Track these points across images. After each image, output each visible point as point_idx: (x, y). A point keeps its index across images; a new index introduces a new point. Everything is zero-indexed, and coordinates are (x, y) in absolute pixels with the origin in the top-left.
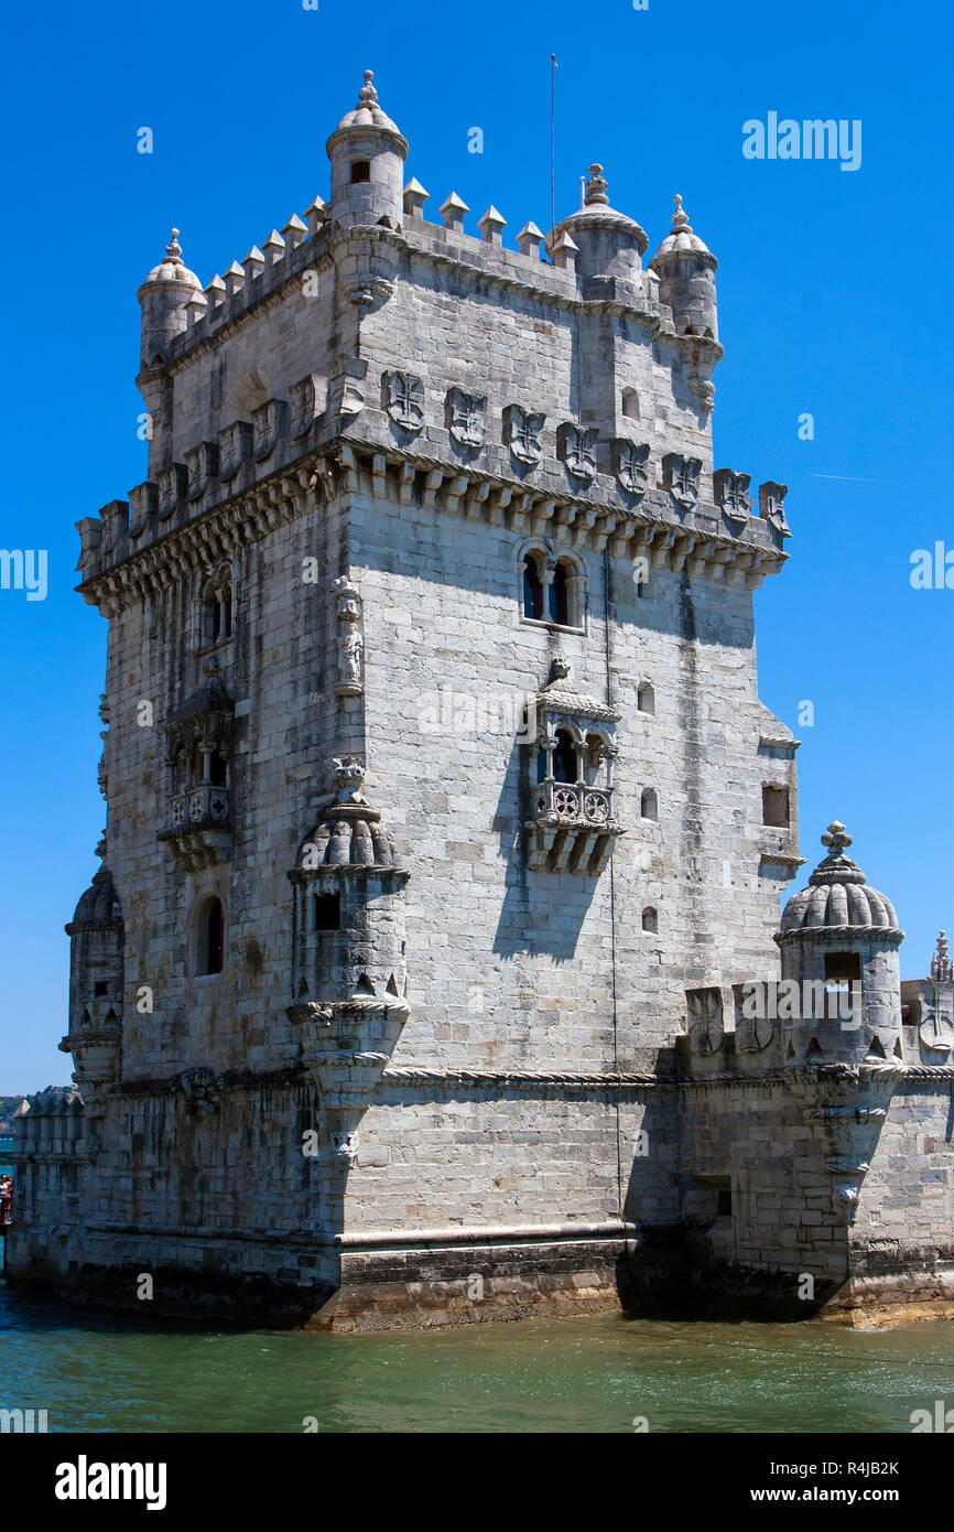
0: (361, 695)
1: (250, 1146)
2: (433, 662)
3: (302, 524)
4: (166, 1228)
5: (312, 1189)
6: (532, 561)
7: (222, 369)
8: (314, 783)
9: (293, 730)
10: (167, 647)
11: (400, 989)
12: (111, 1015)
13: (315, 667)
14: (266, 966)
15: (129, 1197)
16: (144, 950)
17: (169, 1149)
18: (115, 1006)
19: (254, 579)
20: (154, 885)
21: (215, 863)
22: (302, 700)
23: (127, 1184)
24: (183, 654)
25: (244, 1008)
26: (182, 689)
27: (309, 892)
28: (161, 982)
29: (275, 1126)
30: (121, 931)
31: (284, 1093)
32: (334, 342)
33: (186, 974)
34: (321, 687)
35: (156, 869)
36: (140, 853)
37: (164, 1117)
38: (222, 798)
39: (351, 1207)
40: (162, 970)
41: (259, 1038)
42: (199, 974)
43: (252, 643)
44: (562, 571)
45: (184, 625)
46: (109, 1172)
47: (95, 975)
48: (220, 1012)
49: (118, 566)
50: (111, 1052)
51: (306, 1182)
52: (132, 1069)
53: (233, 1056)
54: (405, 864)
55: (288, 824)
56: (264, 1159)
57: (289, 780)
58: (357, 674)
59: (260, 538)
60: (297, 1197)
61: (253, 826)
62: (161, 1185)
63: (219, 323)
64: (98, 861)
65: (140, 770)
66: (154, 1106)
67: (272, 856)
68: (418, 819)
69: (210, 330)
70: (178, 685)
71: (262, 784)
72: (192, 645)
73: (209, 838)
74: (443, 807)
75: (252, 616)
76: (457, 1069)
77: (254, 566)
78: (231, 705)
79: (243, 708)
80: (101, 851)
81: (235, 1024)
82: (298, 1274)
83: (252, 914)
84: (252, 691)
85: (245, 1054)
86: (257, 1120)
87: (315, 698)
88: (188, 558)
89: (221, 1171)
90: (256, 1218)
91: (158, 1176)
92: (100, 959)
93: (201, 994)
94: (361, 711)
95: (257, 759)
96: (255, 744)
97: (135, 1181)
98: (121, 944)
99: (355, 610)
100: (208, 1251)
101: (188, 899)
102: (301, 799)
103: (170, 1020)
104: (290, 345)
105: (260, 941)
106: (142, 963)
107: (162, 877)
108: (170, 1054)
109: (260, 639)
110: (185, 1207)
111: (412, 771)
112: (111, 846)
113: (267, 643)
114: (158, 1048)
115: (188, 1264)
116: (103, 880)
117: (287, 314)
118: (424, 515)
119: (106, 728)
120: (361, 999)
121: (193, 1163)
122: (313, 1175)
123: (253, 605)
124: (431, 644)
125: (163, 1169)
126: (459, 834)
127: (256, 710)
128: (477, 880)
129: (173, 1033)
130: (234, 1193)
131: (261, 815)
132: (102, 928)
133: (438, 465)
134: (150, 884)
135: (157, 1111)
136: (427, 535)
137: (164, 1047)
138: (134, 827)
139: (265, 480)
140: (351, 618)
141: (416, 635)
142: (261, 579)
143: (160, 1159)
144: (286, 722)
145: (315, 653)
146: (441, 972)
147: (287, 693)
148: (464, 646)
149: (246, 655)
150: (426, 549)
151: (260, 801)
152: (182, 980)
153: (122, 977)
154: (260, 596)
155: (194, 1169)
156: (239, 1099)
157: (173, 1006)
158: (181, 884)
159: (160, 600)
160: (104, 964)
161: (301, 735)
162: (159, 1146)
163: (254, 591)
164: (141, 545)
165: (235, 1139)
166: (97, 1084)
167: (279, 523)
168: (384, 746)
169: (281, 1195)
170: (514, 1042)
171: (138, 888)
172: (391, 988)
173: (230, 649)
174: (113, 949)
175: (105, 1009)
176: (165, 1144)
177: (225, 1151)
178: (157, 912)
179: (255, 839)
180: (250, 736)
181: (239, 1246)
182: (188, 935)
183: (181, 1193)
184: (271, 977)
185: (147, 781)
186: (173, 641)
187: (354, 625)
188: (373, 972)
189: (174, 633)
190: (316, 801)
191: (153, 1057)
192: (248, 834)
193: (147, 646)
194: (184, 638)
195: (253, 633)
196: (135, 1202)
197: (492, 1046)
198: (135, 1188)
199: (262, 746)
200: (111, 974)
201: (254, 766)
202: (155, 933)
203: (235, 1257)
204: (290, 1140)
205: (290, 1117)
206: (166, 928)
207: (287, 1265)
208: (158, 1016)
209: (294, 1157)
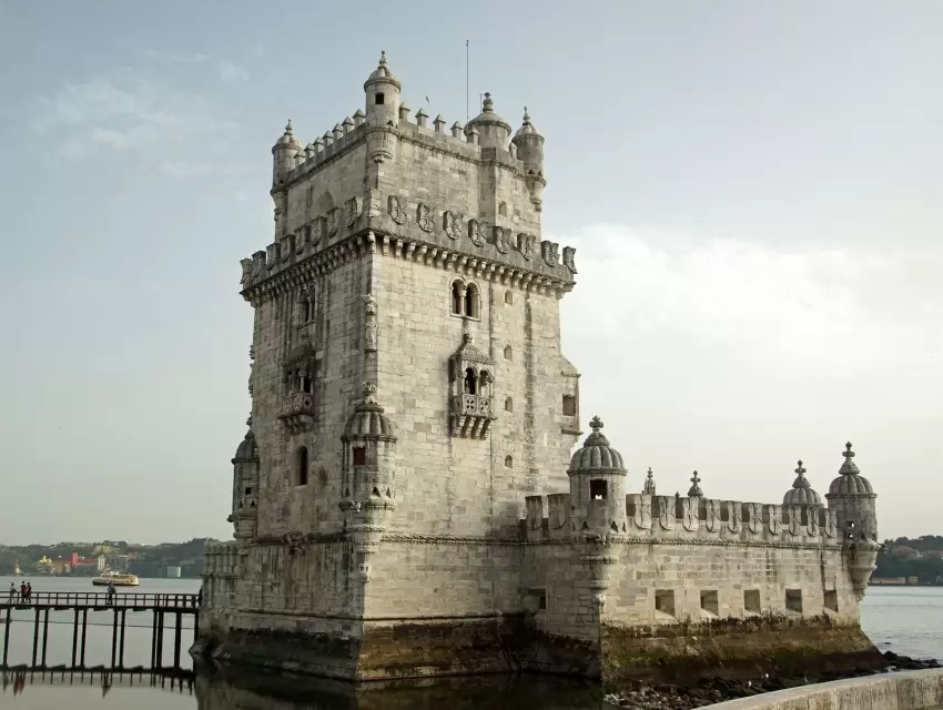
0: (375, 351)
1: (319, 570)
2: (409, 335)
3: (349, 267)
4: (278, 611)
5: (349, 592)
6: (456, 286)
7: (312, 189)
8: (353, 393)
9: (344, 367)
10: (283, 323)
11: (392, 495)
12: (253, 504)
13: (354, 337)
14: (329, 482)
15: (260, 595)
16: (270, 471)
17: (280, 571)
18: (255, 500)
19: (326, 292)
20: (275, 440)
21: (305, 431)
22: (348, 354)
23: (259, 588)
24: (291, 327)
25: (318, 502)
26: (290, 345)
27: (351, 447)
28: (277, 488)
29: (331, 560)
30: (258, 462)
31: (336, 545)
32: (366, 180)
33: (290, 485)
34: (357, 347)
35: (276, 432)
36: (268, 424)
37: (277, 555)
38: (309, 398)
39: (368, 601)
40: (278, 482)
41: (325, 517)
42: (296, 485)
43: (325, 324)
44: (471, 290)
45: (292, 312)
46: (250, 583)
47: (246, 484)
48: (306, 504)
49: (261, 283)
50: (252, 523)
51: (346, 589)
52: (262, 531)
53: (312, 526)
54: (396, 433)
55: (340, 412)
56: (325, 576)
57: (341, 391)
58: (374, 341)
59: (329, 272)
60: (342, 596)
61: (324, 413)
62: (276, 589)
63: (311, 167)
64: (248, 428)
65: (269, 383)
66: (273, 549)
67: (333, 428)
68: (401, 413)
69: (307, 169)
70: (288, 342)
71: (328, 393)
72: (295, 323)
73: (303, 418)
74: (412, 405)
75: (325, 310)
76: (418, 533)
77: (326, 286)
78: (314, 353)
79: (320, 355)
80: (249, 423)
81: (313, 510)
82: (341, 634)
83: (322, 456)
84: (324, 347)
85: (318, 525)
86: (323, 558)
87: (355, 352)
88: (294, 280)
89: (305, 583)
90: (322, 606)
91: (274, 584)
92: (248, 476)
93: (297, 495)
94: (376, 359)
95: (326, 380)
96: (325, 373)
97: (263, 587)
98: (258, 469)
99: (374, 310)
100: (298, 622)
101: (292, 448)
102: (347, 401)
103: (281, 507)
104: (345, 179)
105: (326, 469)
106: (268, 478)
107: (279, 437)
108: (281, 524)
109: (328, 322)
110: (287, 601)
111: (399, 388)
112: (253, 421)
113: (331, 325)
114: (275, 521)
116: (250, 436)
117: (343, 165)
118: (407, 264)
119: (253, 361)
120: (374, 498)
121: (292, 578)
122: (350, 585)
123: (325, 305)
124: (410, 326)
125: (277, 581)
126: (420, 419)
127: (326, 356)
128: (428, 441)
129: (282, 514)
130: (312, 594)
131: (327, 408)
132: (249, 461)
133: (414, 241)
134: (273, 440)
135: (274, 553)
136: (408, 274)
137: (278, 521)
138: (266, 411)
139: (333, 246)
140: (371, 313)
141: (402, 322)
142: (329, 293)
143: (275, 576)
144: (341, 363)
145: (354, 331)
146: (411, 486)
147: (341, 349)
148: (424, 328)
149: (322, 329)
150: (408, 281)
151: (327, 401)
152: (287, 488)
153: (258, 485)
154: (329, 301)
155: (292, 582)
156: (315, 547)
157: (283, 500)
158: (288, 440)
159: (280, 299)
160: (249, 479)
161: (347, 369)
162: (275, 569)
163: (325, 299)
164: (272, 273)
165: (313, 568)
166: (246, 538)
167: (338, 267)
168: (386, 376)
169: (334, 595)
170: (444, 521)
171: (268, 441)
172: (388, 494)
173: (314, 326)
174: (254, 472)
175: (250, 501)
176: (278, 569)
177: (308, 573)
178: (276, 454)
179: (324, 419)
180: (323, 368)
181: (313, 620)
182: (292, 466)
183: (286, 593)
184: (331, 487)
185: (272, 389)
186: (286, 320)
187: (373, 318)
188: (380, 487)
189: (287, 317)
190: (354, 402)
191: (273, 526)
192: (321, 417)
193: (273, 323)
194: (291, 321)
195: (325, 318)
196: (263, 597)
197: (434, 524)
198: (263, 591)
199: (329, 373)
200: (252, 484)
201: (325, 384)
202: (275, 464)
203: (311, 625)
204: (339, 567)
205: (339, 557)
206: (281, 461)
207: (337, 629)
208: (275, 506)
209: (340, 576)
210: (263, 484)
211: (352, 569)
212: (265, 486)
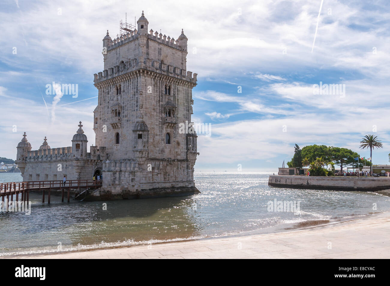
1: (178, 169)
3: (185, 88)
4: (161, 182)
5: (189, 175)
13: (187, 108)
14: (180, 145)
15: (151, 177)
16: (154, 137)
17: (161, 169)
21: (170, 128)
23: (150, 175)
24: (162, 93)
25: (176, 150)
26: (162, 99)
28: (158, 143)
29: (183, 167)
30: (148, 132)
31: (184, 163)
33: (164, 143)
34: (188, 111)
36: (153, 121)
37: (160, 165)
40: (158, 141)
41: (179, 155)
42: (166, 143)
45: (162, 88)
46: (146, 173)
48: (172, 150)
50: (146, 153)
51: (188, 174)
52: (151, 156)
53: (175, 157)
56: (181, 171)
57: (183, 121)
59: (178, 85)
60: (186, 176)
62: (159, 175)
65: (153, 107)
66: (157, 163)
70: (161, 97)
71: (179, 120)
72: (164, 92)
77: (176, 88)
81: (175, 152)
82: (188, 185)
83: (178, 137)
85: (177, 157)
86: (179, 166)
89: (173, 173)
90: (179, 179)
91: (159, 174)
93: (167, 147)
97: (152, 175)
101: (164, 132)
103: (161, 149)
105: (179, 141)
106: (153, 139)
108: (161, 155)
109: (178, 99)
110: (165, 178)
112: (144, 117)
114: (158, 154)
115: (168, 187)
116: (142, 122)
121: (166, 172)
122: (189, 173)
123: (176, 94)
125: (159, 173)
127: (177, 109)
129: (161, 152)
130: (175, 176)
134: (156, 127)
135: (158, 164)
137: (159, 154)
138: (151, 116)
142: (178, 91)
143: (159, 171)
144: (183, 113)
147: (183, 110)
149: (175, 100)
154: (178, 94)
155: (167, 173)
156: (176, 163)
158: (162, 129)
161: (186, 116)
162: (158, 169)
165: (175, 168)
167: (181, 86)
169: (184, 176)
171: (152, 127)
173: (173, 98)
176: (160, 169)
177: (173, 170)
178: (158, 132)
179: (178, 127)
180: (177, 112)
181: (178, 183)
182: (165, 137)
183: (164, 176)
184: (181, 147)
185: (154, 109)
189: (159, 88)
191: (156, 155)
194: (162, 91)
198: (153, 176)
199: (179, 114)
202: (157, 135)
203: (177, 185)
204: (185, 169)
205: (185, 166)
206: (159, 135)
207: (187, 185)
208: (158, 149)
209: (186, 171)
210: (151, 140)
211: (189, 169)
212: (152, 141)
